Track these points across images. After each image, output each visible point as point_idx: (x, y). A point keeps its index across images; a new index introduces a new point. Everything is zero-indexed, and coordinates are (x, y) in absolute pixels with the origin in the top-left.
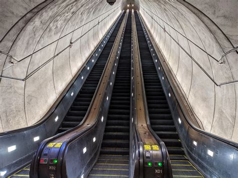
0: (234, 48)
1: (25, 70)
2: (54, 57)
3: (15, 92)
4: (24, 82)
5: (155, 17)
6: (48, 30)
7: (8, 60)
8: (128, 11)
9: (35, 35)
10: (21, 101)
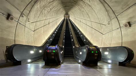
0: (116, 16)
1: (34, 27)
2: (44, 26)
3: (31, 35)
4: (33, 32)
5: (76, 18)
6: (42, 13)
7: (27, 20)
8: (66, 18)
9: (37, 13)
10: (33, 39)
